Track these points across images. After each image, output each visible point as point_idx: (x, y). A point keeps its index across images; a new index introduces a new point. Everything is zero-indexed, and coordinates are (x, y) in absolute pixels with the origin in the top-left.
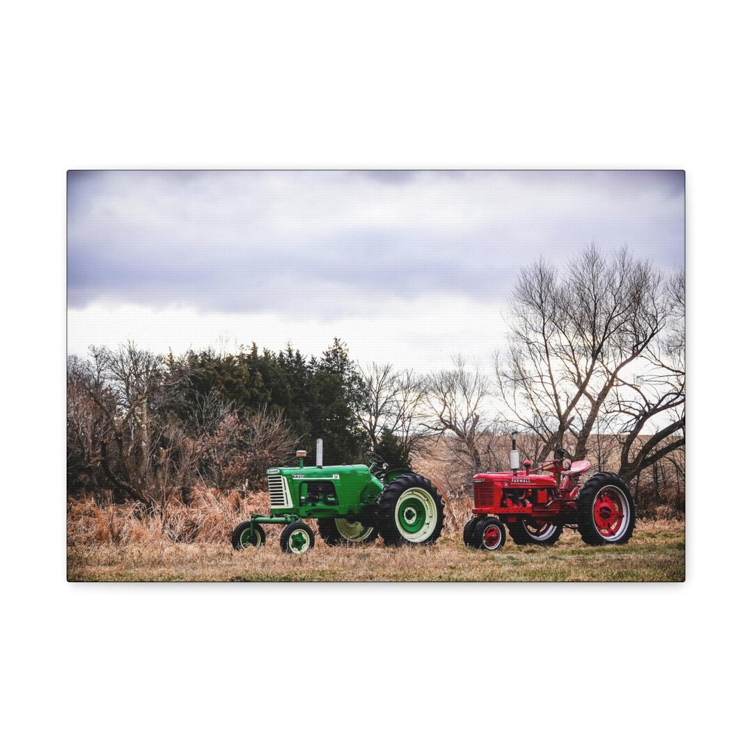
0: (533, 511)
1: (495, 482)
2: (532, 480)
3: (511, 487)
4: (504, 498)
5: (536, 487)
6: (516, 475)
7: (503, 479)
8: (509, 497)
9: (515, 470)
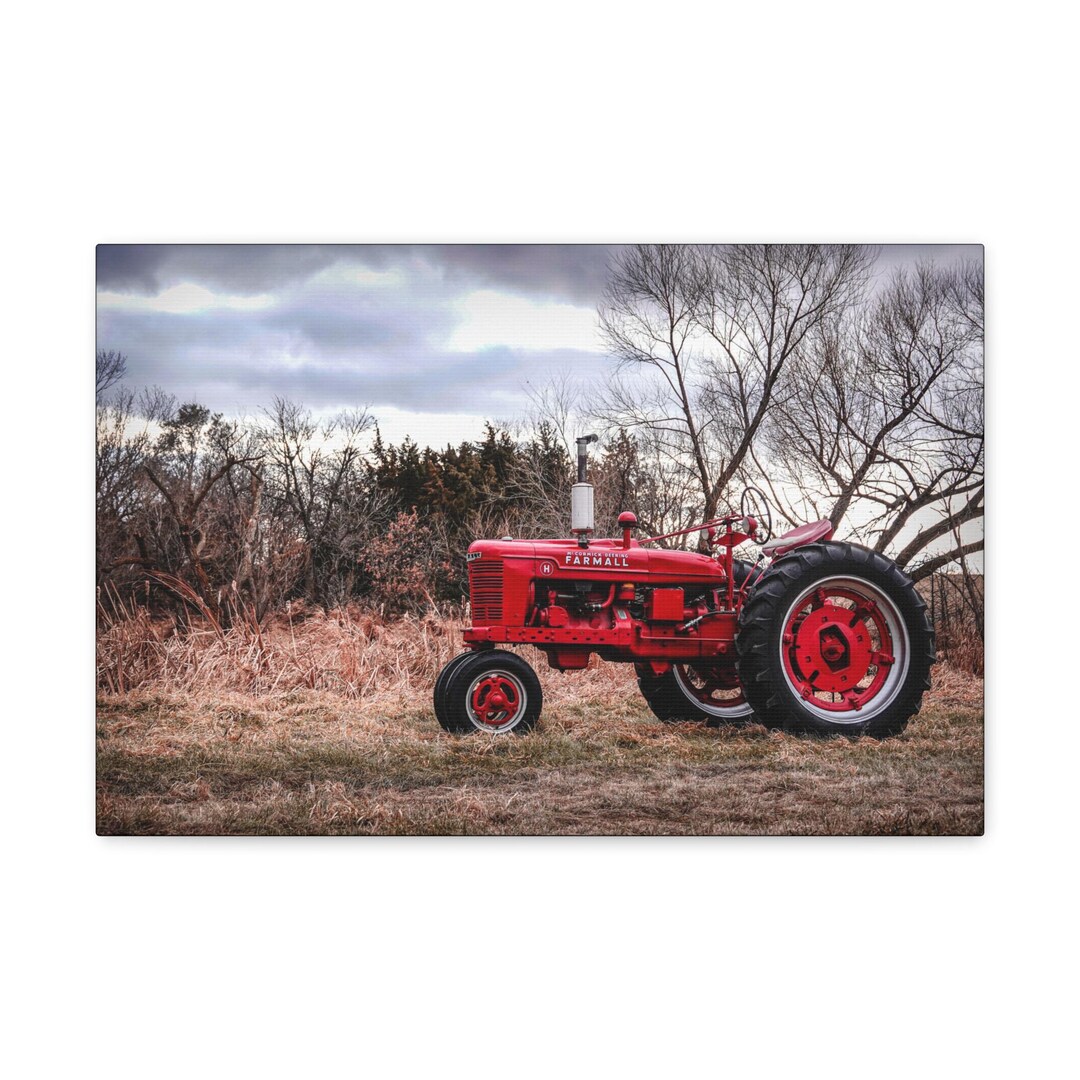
0: (639, 641)
1: (505, 561)
2: (633, 562)
3: (559, 576)
4: (542, 600)
5: (646, 579)
6: (583, 546)
7: (536, 553)
8: (558, 602)
9: (582, 532)
